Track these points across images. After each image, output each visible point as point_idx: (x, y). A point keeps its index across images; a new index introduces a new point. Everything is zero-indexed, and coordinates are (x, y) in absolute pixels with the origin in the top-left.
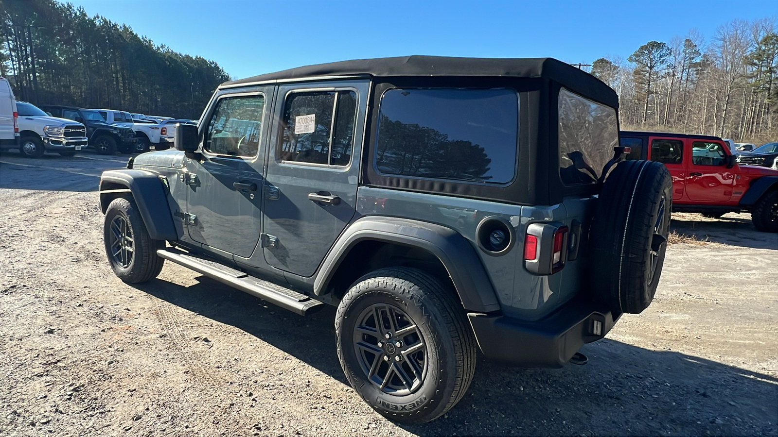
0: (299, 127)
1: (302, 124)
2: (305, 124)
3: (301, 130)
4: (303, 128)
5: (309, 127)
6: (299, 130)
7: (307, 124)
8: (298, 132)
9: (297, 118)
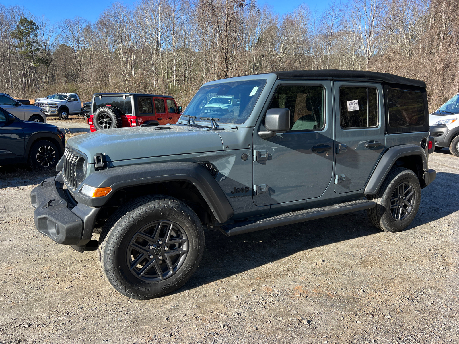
0: (350, 107)
1: (351, 105)
2: (353, 105)
3: (351, 109)
4: (352, 108)
5: (356, 107)
6: (350, 109)
7: (354, 105)
8: (350, 110)
9: (348, 102)
